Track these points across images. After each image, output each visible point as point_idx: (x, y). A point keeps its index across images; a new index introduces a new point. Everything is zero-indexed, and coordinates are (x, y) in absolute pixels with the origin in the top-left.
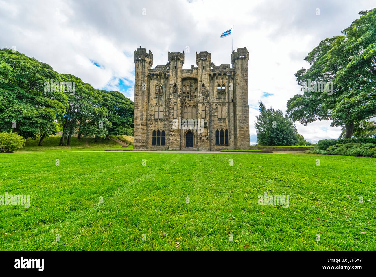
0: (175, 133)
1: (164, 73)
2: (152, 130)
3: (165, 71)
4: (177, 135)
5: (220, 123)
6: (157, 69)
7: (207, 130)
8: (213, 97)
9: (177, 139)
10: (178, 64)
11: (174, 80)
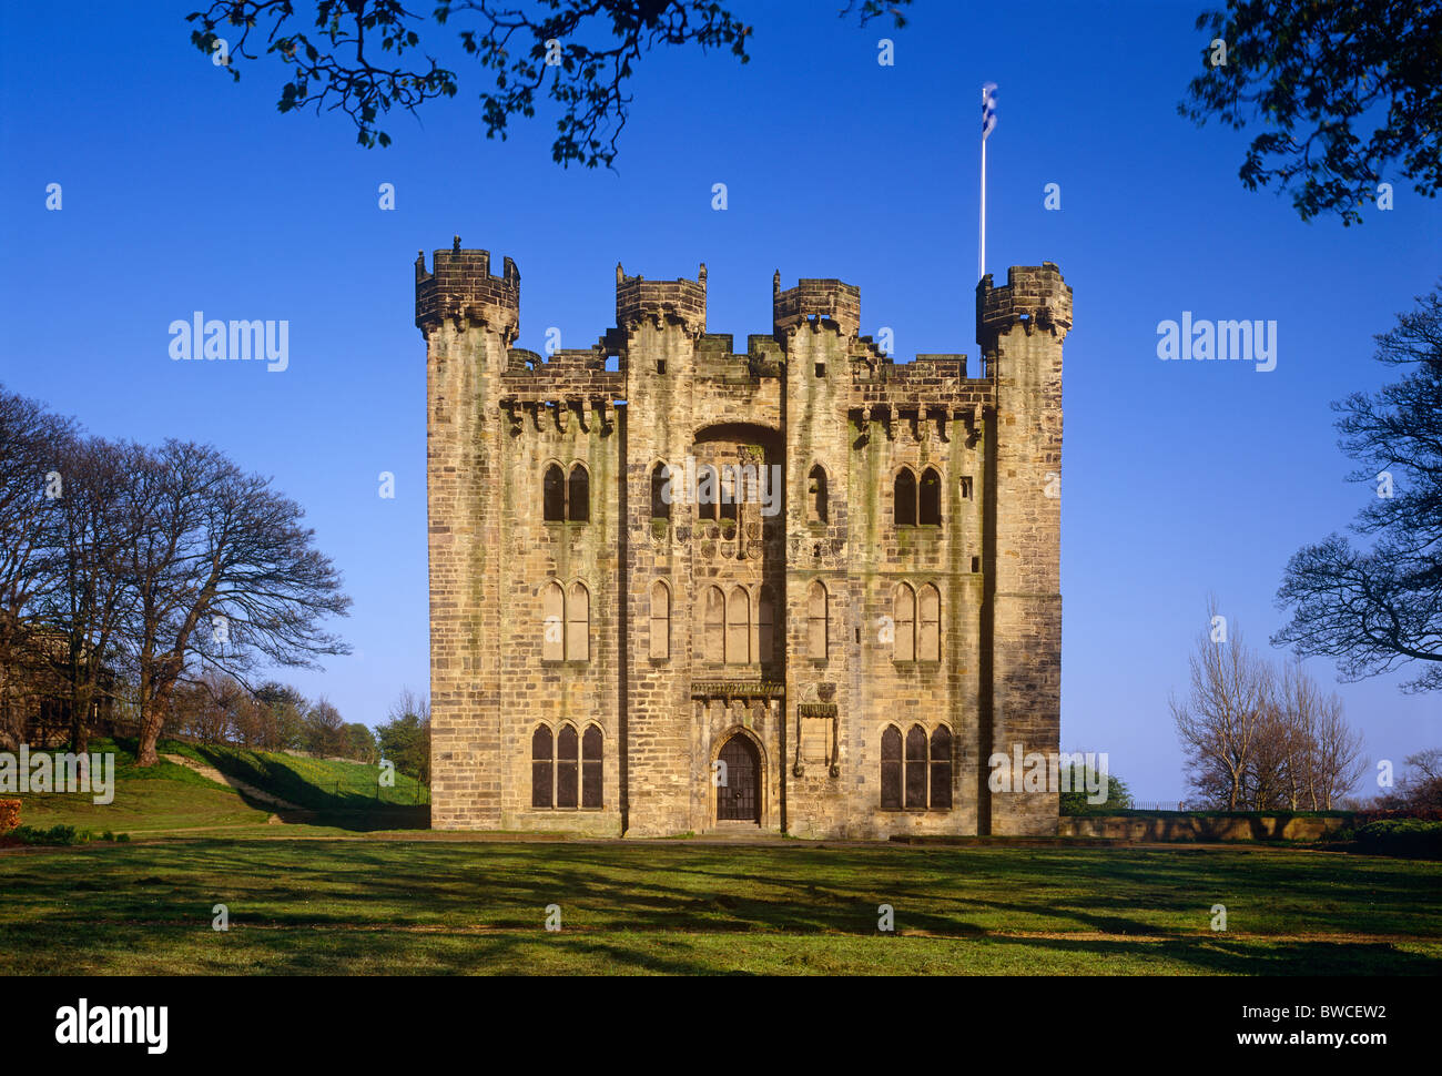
0: (657, 743)
1: (592, 398)
2: (532, 728)
3: (599, 389)
5: (907, 687)
6: (556, 374)
7: (835, 727)
8: (870, 543)
9: (674, 777)
10: (676, 347)
11: (652, 443)
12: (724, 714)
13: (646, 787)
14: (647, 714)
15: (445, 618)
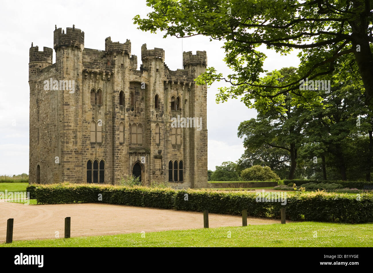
0: (121, 165)
1: (105, 72)
2: (87, 160)
3: (108, 70)
4: (125, 169)
5: (174, 151)
6: (97, 65)
7: (162, 161)
9: (125, 174)
10: (126, 61)
11: (120, 85)
12: (135, 158)
13: (118, 177)
14: (119, 157)
15: (68, 130)
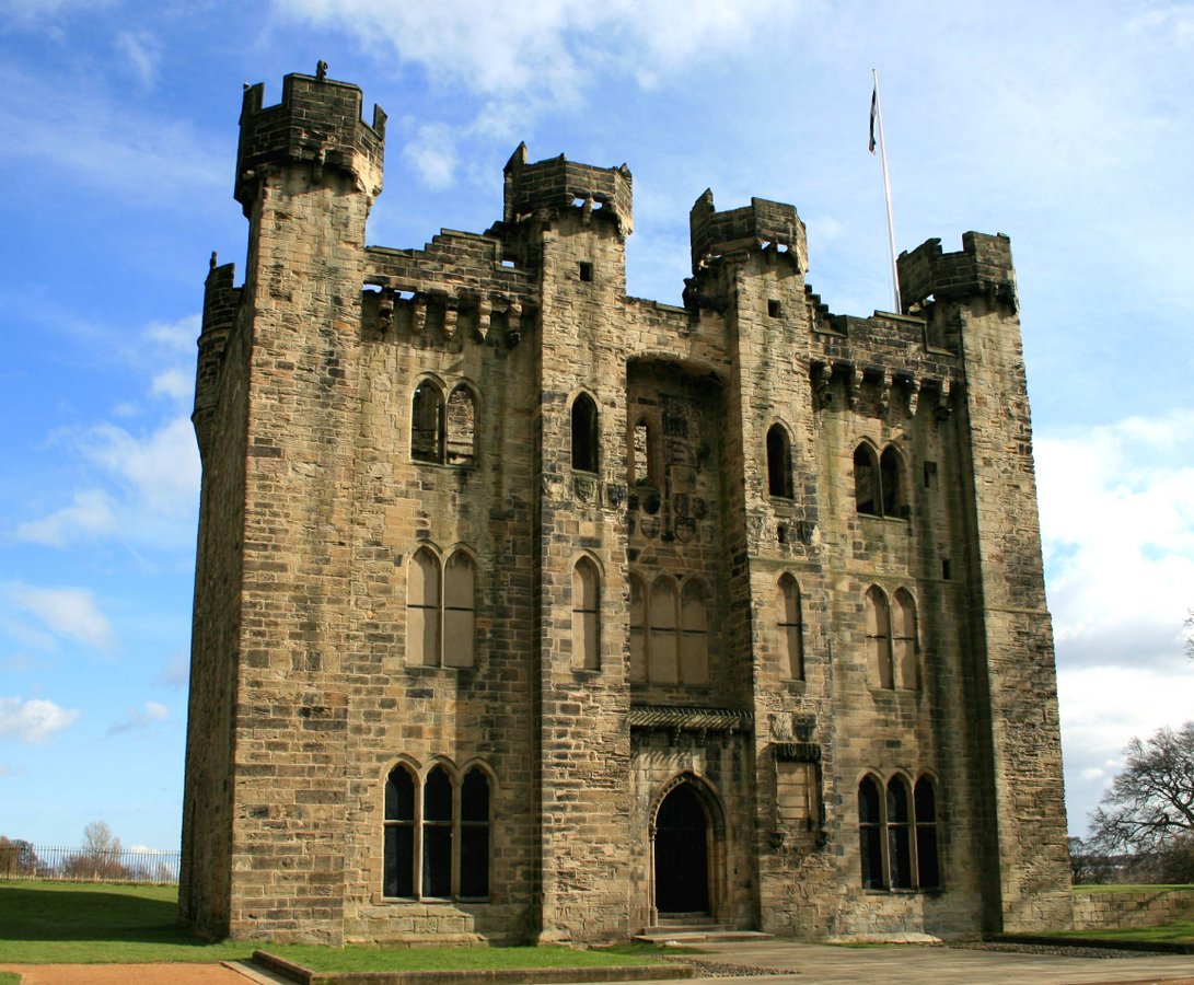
0: (583, 797)
1: (493, 298)
2: (386, 768)
3: (505, 287)
4: (605, 818)
5: (887, 723)
6: (440, 259)
7: (819, 777)
8: (833, 533)
9: (608, 849)
10: (604, 250)
11: (575, 367)
12: (668, 760)
13: (569, 864)
14: (569, 752)
15: (265, 587)
